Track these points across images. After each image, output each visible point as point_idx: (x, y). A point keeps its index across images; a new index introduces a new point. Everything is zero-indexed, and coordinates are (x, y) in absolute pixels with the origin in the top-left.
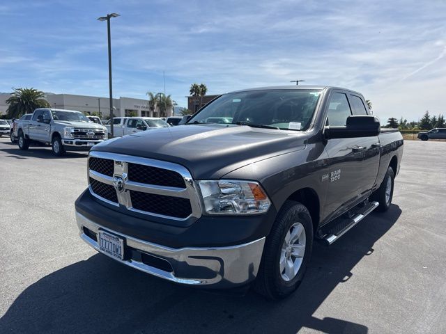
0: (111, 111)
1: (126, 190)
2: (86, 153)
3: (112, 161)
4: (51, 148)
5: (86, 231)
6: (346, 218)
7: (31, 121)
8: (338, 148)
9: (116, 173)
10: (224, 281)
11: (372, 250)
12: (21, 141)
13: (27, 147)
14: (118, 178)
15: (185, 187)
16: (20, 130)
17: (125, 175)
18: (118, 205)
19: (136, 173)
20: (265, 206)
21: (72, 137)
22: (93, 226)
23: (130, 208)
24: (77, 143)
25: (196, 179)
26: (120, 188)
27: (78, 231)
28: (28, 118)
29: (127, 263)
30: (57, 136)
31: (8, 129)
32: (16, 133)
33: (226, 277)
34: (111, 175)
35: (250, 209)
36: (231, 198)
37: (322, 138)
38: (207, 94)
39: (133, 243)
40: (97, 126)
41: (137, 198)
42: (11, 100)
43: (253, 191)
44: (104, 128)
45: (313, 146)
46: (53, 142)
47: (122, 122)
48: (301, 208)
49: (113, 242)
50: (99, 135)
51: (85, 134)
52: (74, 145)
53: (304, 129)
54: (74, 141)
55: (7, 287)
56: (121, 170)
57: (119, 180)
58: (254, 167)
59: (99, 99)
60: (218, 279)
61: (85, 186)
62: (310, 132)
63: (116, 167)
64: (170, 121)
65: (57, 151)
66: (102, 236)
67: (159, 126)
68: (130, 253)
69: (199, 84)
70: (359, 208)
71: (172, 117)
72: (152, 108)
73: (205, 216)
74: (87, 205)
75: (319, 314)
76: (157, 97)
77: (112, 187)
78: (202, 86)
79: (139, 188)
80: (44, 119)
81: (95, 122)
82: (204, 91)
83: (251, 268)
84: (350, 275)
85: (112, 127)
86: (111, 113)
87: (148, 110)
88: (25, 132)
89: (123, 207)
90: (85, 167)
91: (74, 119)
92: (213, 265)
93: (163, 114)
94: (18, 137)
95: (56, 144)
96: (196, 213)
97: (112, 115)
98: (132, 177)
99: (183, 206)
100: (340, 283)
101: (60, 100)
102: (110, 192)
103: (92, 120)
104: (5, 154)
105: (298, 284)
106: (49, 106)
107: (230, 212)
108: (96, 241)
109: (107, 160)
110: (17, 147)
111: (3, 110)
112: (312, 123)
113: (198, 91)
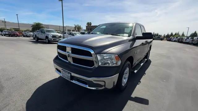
0: (64, 30)
1: (71, 57)
2: (57, 43)
3: (66, 47)
4: (45, 41)
5: (57, 69)
6: (139, 64)
7: (39, 33)
9: (67, 50)
11: (145, 74)
12: (36, 39)
13: (38, 40)
14: (68, 52)
15: (92, 56)
16: (36, 35)
17: (70, 52)
18: (68, 62)
19: (74, 51)
20: (119, 63)
21: (52, 38)
22: (60, 69)
23: (72, 63)
24: (53, 39)
25: (96, 54)
26: (69, 56)
27: (55, 69)
28: (38, 31)
29: (71, 81)
30: (47, 37)
31: (32, 35)
32: (34, 36)
33: (106, 87)
34: (65, 51)
35: (114, 64)
36: (108, 60)
39: (73, 74)
40: (59, 35)
41: (75, 60)
42: (33, 26)
43: (116, 58)
44: (61, 35)
46: (46, 39)
47: (67, 33)
48: (128, 62)
49: (67, 74)
50: (60, 37)
51: (56, 37)
52: (52, 40)
54: (52, 39)
55: (30, 88)
56: (69, 50)
57: (68, 53)
58: (114, 50)
59: (60, 26)
60: (103, 88)
61: (57, 54)
64: (81, 33)
65: (47, 42)
66: (63, 72)
67: (78, 35)
68: (72, 78)
69: (89, 22)
70: (141, 62)
71: (81, 32)
72: (75, 29)
73: (99, 67)
74: (57, 61)
76: (77, 26)
77: (66, 55)
78: (90, 23)
79: (75, 56)
80: (43, 32)
81: (58, 33)
82: (91, 24)
84: (140, 82)
85: (64, 35)
86: (63, 30)
87: (74, 30)
88: (37, 36)
89: (70, 62)
90: (56, 47)
91: (52, 32)
92: (102, 83)
93: (79, 31)
94: (35, 37)
95: (47, 40)
96: (96, 66)
97: (64, 31)
98: (72, 53)
99: (91, 63)
100: (138, 85)
101: (48, 26)
102: (65, 57)
103: (58, 32)
104: (31, 42)
105: (126, 86)
106: (44, 28)
107: (107, 65)
108: (61, 73)
109: (64, 46)
110: (35, 40)
111: (31, 29)
112: (132, 34)
113: (89, 24)
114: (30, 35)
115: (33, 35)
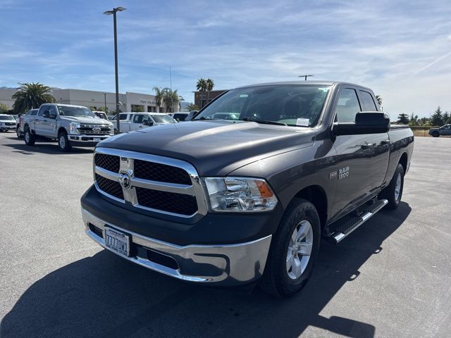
0: (118, 106)
1: (132, 187)
2: (92, 148)
3: (118, 158)
4: (57, 144)
5: (92, 227)
6: (354, 215)
7: (37, 117)
8: (347, 145)
9: (121, 169)
10: (230, 279)
11: (381, 249)
12: (27, 137)
13: (33, 142)
14: (124, 174)
15: (191, 184)
16: (26, 125)
17: (131, 172)
18: (124, 202)
19: (142, 169)
20: (272, 203)
21: (78, 132)
22: (99, 223)
23: (136, 205)
24: (83, 139)
25: (203, 176)
26: (126, 185)
27: (84, 227)
28: (34, 113)
29: (132, 260)
30: (63, 131)
31: (14, 124)
32: (22, 129)
33: (231, 274)
34: (117, 172)
35: (256, 206)
36: (237, 196)
37: (330, 135)
38: (214, 89)
39: (139, 239)
40: (103, 122)
41: (143, 195)
42: (18, 95)
43: (260, 188)
44: (110, 123)
45: (321, 142)
46: (59, 137)
47: (128, 117)
48: (308, 205)
49: (119, 239)
50: (105, 130)
51: (91, 129)
52: (80, 140)
53: (312, 126)
54: (80, 137)
55: (13, 282)
56: (127, 167)
57: (124, 177)
58: (261, 164)
59: (105, 94)
60: (224, 277)
61: (91, 182)
62: (318, 128)
63: (122, 163)
64: (176, 117)
65: (63, 146)
66: (108, 233)
67: (166, 122)
68: (135, 250)
69: (206, 79)
70: (367, 206)
71: (178, 112)
72: (158, 104)
73: (211, 214)
74: (93, 201)
75: (326, 313)
76: (163, 92)
77: (118, 183)
78: (209, 81)
79: (145, 184)
80: (50, 114)
81: (101, 117)
82: (211, 86)
83: (257, 266)
84: (358, 274)
85: (118, 123)
86: (117, 108)
87: (154, 105)
88: (32, 127)
89: (129, 203)
90: (91, 163)
91: (79, 115)
92: (219, 263)
93: (169, 109)
94: (24, 133)
95: (62, 139)
96: (202, 211)
97: (118, 111)
98: (138, 174)
99: (188, 204)
100: (348, 282)
101: (66, 95)
102: (115, 188)
103: (98, 115)
104: (12, 149)
105: (305, 282)
106: (55, 101)
107: (236, 209)
108: (102, 237)
109: (113, 157)
110: (23, 142)
111: (10, 105)
112: (321, 119)
113: (205, 86)
114: (7, 124)
115: (18, 125)
